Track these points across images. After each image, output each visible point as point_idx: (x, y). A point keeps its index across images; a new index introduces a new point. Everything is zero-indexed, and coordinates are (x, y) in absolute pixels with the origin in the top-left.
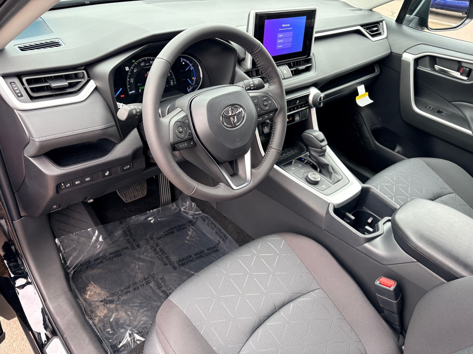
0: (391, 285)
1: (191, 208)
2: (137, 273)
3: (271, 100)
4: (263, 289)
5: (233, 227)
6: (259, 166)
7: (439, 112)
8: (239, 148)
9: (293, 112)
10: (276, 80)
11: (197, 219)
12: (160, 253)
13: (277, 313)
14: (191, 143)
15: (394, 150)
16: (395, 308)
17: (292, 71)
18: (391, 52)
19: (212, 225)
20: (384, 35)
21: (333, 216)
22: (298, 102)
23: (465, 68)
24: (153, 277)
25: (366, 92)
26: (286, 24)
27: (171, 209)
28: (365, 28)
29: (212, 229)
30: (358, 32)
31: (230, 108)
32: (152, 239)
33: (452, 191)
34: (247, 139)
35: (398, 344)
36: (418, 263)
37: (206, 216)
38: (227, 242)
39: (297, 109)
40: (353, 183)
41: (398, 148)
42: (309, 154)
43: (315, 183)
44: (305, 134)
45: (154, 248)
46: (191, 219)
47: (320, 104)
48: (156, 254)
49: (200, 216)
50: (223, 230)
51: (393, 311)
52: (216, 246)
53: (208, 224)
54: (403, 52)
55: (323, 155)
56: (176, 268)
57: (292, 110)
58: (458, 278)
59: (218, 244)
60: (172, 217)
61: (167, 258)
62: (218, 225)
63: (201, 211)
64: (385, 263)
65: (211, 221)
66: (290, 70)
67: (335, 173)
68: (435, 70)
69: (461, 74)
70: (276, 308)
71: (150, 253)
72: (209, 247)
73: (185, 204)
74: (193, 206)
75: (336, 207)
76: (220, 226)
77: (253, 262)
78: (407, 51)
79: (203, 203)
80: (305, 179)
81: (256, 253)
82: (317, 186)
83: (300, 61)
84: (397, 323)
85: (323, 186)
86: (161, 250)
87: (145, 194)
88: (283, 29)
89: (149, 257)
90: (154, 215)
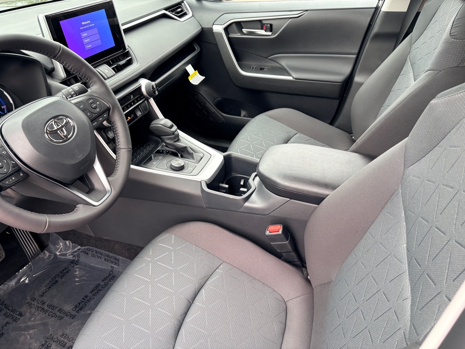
0: (278, 229)
1: (66, 247)
2: (30, 344)
3: (98, 101)
4: (170, 290)
5: (120, 246)
6: (114, 172)
7: (261, 69)
8: (82, 160)
9: (132, 108)
10: (95, 79)
11: (78, 256)
12: (50, 310)
13: (193, 305)
14: (21, 175)
15: (240, 115)
16: (289, 247)
17: (113, 69)
18: (202, 28)
19: (97, 254)
20: (190, 14)
21: (208, 191)
22: (132, 98)
23: (266, 25)
24: (51, 339)
25: (195, 70)
26: (85, 22)
27: (43, 258)
28: (169, 11)
29: (100, 258)
30: (164, 16)
31: (52, 121)
32: (34, 299)
33: (296, 132)
34: (88, 149)
35: (303, 276)
36: (291, 200)
37: (87, 249)
38: (120, 264)
39: (134, 104)
40: (214, 156)
41: (243, 113)
42: (165, 144)
43: (181, 169)
44: (152, 126)
45: (41, 308)
46: (72, 258)
47: (154, 92)
48: (45, 313)
49: (81, 251)
50: (111, 254)
51: (289, 251)
52: (111, 273)
53: (93, 256)
54: (212, 25)
55: (178, 140)
56: (75, 316)
57: (129, 106)
58: (325, 198)
59: (112, 271)
60: (49, 266)
61: (60, 312)
62: (103, 252)
63: (79, 245)
64: (267, 213)
65: (94, 251)
66: (110, 68)
67: (195, 152)
68: (244, 34)
69: (265, 31)
70: (190, 302)
71: (38, 316)
72: (104, 278)
73: (58, 247)
74: (68, 245)
75: (208, 183)
76: (107, 251)
77: (150, 269)
78: (215, 23)
79: (78, 237)
80: (169, 168)
81: (150, 260)
82: (183, 171)
83: (118, 57)
84: (296, 259)
85: (189, 168)
86: (49, 306)
87: (4, 256)
88: (85, 27)
89: (38, 320)
90: (26, 273)
